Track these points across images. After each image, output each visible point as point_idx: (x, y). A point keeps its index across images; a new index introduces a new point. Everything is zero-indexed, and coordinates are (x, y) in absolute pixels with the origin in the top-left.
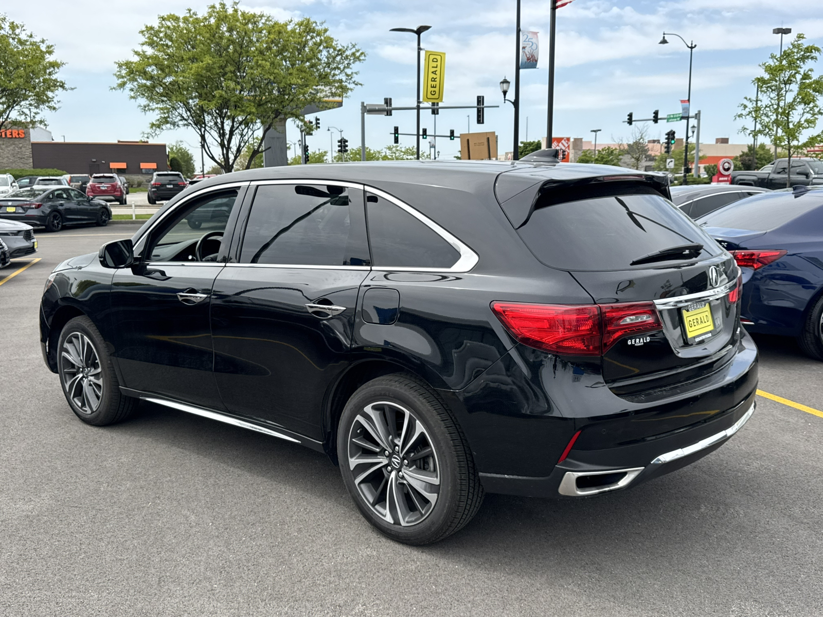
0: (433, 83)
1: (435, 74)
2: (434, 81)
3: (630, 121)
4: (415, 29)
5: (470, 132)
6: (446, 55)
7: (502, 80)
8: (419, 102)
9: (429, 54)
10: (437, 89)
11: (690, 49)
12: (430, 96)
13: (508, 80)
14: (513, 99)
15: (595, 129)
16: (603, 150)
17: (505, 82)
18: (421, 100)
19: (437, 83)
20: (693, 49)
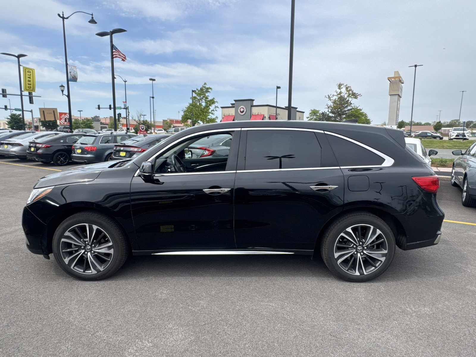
0: (29, 83)
1: (30, 78)
2: (29, 82)
3: (99, 108)
4: (17, 55)
5: (45, 108)
6: (35, 70)
7: (60, 85)
8: (21, 91)
9: (25, 69)
10: (32, 86)
11: (124, 82)
12: (27, 88)
13: (64, 85)
14: (67, 94)
15: (80, 110)
16: (85, 119)
17: (62, 86)
18: (23, 90)
19: (32, 83)
20: (126, 82)
